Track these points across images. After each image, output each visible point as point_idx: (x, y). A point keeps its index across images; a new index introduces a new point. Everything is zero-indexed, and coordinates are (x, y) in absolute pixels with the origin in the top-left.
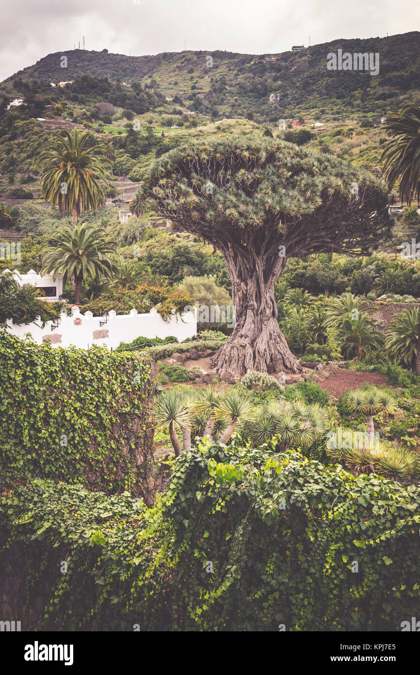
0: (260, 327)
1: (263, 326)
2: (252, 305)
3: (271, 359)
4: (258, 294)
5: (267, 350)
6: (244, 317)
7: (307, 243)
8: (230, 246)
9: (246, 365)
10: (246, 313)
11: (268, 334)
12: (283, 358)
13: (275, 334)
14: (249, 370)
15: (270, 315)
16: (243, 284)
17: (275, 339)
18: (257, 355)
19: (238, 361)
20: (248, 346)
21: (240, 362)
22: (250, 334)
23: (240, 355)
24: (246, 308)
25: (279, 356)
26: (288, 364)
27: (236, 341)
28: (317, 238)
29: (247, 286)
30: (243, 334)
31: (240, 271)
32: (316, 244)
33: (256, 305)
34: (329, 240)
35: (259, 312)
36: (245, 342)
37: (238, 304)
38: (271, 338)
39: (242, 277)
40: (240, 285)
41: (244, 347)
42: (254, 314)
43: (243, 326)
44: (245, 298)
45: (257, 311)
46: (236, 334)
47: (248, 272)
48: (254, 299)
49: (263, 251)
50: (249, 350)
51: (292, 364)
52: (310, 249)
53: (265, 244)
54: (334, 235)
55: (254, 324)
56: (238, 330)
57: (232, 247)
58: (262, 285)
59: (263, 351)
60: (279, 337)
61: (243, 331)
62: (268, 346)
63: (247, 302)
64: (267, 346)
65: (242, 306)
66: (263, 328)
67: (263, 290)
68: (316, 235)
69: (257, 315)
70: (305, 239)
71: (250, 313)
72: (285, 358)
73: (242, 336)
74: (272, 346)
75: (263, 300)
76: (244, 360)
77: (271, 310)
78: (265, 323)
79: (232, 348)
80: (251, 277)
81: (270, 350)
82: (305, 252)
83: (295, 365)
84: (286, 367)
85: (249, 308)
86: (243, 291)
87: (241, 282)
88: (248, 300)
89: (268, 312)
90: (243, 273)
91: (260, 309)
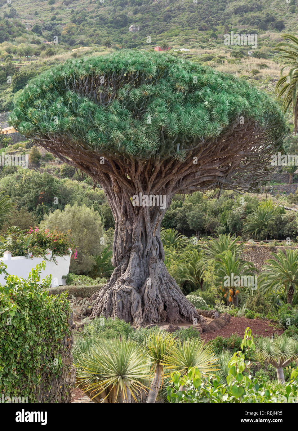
0: (146, 271)
1: (150, 269)
2: (137, 246)
3: (165, 307)
4: (144, 234)
5: (159, 296)
6: (126, 261)
7: (196, 177)
8: (113, 180)
9: (132, 313)
10: (129, 256)
11: (157, 277)
12: (179, 305)
13: (165, 278)
14: (136, 319)
15: (157, 257)
16: (128, 223)
17: (166, 284)
18: (146, 301)
19: (123, 309)
20: (134, 292)
21: (125, 310)
22: (134, 278)
23: (125, 302)
24: (130, 250)
25: (174, 304)
26: (185, 313)
27: (116, 287)
28: (208, 171)
29: (132, 225)
30: (125, 278)
31: (125, 209)
32: (205, 179)
33: (141, 246)
34: (221, 174)
35: (146, 253)
36: (130, 287)
37: (120, 247)
38: (161, 283)
39: (127, 215)
40: (125, 224)
41: (129, 293)
42: (139, 257)
43: (125, 270)
44: (129, 238)
45: (143, 253)
46: (114, 280)
47: (134, 210)
48: (140, 240)
49: (150, 187)
50: (136, 296)
51: (189, 313)
52: (197, 185)
53: (153, 178)
54: (227, 168)
55: (140, 267)
56: (119, 275)
57: (116, 181)
58: (149, 224)
59: (155, 298)
60: (171, 282)
61: (125, 276)
62: (160, 292)
63: (131, 242)
64: (158, 291)
65: (125, 248)
66: (150, 272)
67: (149, 230)
68: (209, 168)
69: (143, 258)
70: (194, 173)
71: (133, 255)
72: (181, 305)
73: (124, 282)
74: (165, 292)
75: (149, 241)
76: (130, 307)
77: (158, 252)
78: (153, 266)
79: (111, 295)
80: (137, 215)
81: (162, 296)
82: (193, 188)
83: (193, 313)
84: (182, 315)
85: (134, 249)
86: (128, 231)
87: (126, 220)
88: (133, 240)
89: (155, 253)
90: (128, 210)
91: (147, 250)
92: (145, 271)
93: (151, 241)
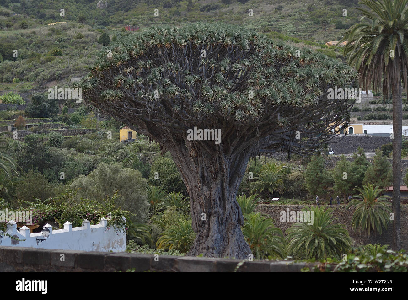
0: (226, 237)
1: (230, 235)
2: (216, 212)
4: (222, 200)
6: (207, 226)
10: (210, 222)
13: (242, 244)
15: (236, 223)
16: (205, 188)
17: (242, 249)
22: (216, 245)
24: (210, 214)
30: (209, 245)
31: (202, 174)
33: (220, 211)
35: (225, 219)
39: (204, 180)
40: (202, 189)
42: (219, 222)
44: (208, 204)
45: (222, 219)
48: (218, 205)
55: (220, 233)
60: (246, 248)
63: (211, 208)
66: (230, 238)
67: (227, 195)
69: (222, 223)
71: (215, 221)
75: (228, 206)
77: (237, 217)
85: (215, 215)
86: (206, 196)
87: (203, 185)
88: (212, 206)
89: (234, 219)
90: (206, 175)
91: (226, 216)
92: (224, 237)
93: (230, 206)
